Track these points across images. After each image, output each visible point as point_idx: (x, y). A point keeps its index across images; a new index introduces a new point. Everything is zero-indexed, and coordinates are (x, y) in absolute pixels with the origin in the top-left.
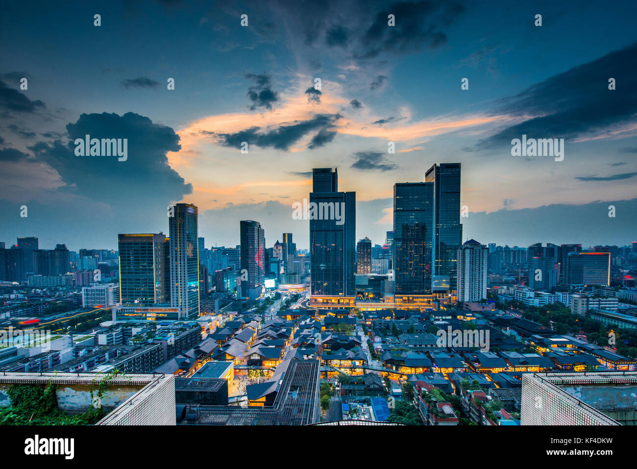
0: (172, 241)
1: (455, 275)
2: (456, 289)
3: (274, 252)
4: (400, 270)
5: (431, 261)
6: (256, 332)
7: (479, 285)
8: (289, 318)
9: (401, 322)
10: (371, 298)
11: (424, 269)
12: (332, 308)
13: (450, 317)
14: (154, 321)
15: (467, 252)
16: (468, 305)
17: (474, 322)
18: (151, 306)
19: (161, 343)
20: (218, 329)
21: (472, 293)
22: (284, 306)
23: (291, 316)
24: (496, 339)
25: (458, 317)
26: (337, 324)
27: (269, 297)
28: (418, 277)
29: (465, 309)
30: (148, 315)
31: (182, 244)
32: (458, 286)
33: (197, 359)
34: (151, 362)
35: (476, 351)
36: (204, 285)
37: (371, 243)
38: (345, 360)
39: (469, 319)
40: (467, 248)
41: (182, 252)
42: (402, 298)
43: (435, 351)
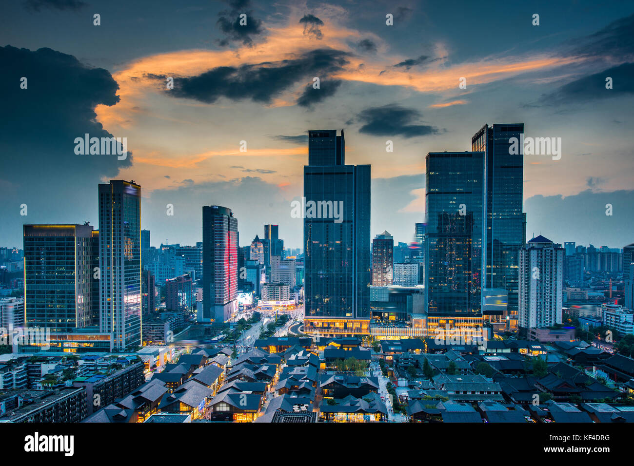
0: (102, 235)
1: (516, 288)
2: (517, 309)
3: (251, 252)
4: (435, 281)
5: (480, 266)
6: (225, 371)
7: (551, 303)
8: (273, 349)
9: (438, 357)
10: (392, 321)
11: (470, 279)
12: (336, 335)
13: (508, 351)
14: (74, 354)
15: (534, 254)
16: (534, 333)
17: (544, 358)
18: (70, 331)
19: (84, 387)
20: (169, 366)
21: (541, 315)
22: (266, 333)
23: (276, 346)
24: (577, 384)
25: (521, 350)
26: (343, 359)
27: (243, 319)
28: (462, 290)
29: (530, 338)
30: (66, 345)
31: (117, 241)
32: (519, 305)
33: (136, 410)
34: (69, 415)
35: (546, 402)
36: (149, 301)
37: (392, 241)
38: (355, 413)
39: (536, 353)
40: (533, 248)
41: (117, 252)
42: (438, 321)
43: (487, 401)
